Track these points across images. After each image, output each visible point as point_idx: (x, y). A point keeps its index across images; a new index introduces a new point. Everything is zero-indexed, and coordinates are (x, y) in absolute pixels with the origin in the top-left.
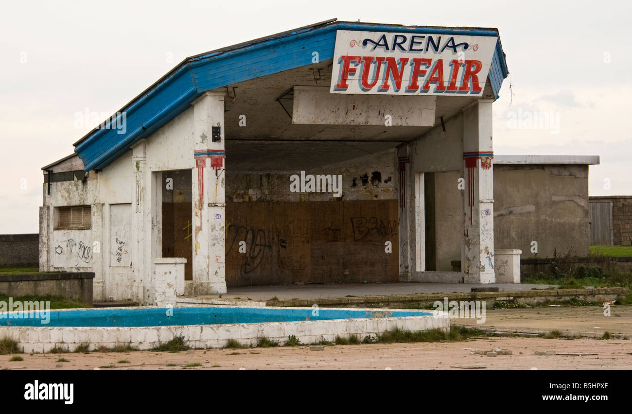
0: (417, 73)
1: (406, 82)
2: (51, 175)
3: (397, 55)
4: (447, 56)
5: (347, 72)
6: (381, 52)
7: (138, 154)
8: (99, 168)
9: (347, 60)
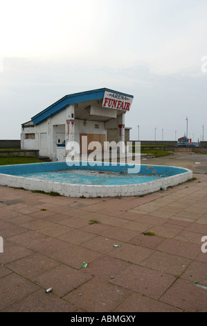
0: (119, 104)
1: (117, 106)
2: (24, 126)
3: (116, 99)
4: (125, 101)
5: (106, 102)
6: (113, 98)
7: (49, 121)
8: (37, 125)
9: (106, 99)
